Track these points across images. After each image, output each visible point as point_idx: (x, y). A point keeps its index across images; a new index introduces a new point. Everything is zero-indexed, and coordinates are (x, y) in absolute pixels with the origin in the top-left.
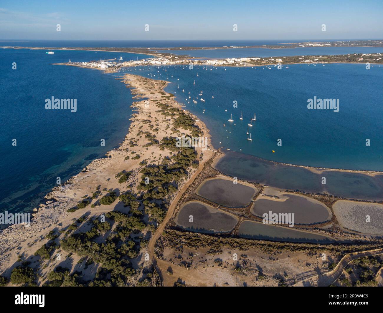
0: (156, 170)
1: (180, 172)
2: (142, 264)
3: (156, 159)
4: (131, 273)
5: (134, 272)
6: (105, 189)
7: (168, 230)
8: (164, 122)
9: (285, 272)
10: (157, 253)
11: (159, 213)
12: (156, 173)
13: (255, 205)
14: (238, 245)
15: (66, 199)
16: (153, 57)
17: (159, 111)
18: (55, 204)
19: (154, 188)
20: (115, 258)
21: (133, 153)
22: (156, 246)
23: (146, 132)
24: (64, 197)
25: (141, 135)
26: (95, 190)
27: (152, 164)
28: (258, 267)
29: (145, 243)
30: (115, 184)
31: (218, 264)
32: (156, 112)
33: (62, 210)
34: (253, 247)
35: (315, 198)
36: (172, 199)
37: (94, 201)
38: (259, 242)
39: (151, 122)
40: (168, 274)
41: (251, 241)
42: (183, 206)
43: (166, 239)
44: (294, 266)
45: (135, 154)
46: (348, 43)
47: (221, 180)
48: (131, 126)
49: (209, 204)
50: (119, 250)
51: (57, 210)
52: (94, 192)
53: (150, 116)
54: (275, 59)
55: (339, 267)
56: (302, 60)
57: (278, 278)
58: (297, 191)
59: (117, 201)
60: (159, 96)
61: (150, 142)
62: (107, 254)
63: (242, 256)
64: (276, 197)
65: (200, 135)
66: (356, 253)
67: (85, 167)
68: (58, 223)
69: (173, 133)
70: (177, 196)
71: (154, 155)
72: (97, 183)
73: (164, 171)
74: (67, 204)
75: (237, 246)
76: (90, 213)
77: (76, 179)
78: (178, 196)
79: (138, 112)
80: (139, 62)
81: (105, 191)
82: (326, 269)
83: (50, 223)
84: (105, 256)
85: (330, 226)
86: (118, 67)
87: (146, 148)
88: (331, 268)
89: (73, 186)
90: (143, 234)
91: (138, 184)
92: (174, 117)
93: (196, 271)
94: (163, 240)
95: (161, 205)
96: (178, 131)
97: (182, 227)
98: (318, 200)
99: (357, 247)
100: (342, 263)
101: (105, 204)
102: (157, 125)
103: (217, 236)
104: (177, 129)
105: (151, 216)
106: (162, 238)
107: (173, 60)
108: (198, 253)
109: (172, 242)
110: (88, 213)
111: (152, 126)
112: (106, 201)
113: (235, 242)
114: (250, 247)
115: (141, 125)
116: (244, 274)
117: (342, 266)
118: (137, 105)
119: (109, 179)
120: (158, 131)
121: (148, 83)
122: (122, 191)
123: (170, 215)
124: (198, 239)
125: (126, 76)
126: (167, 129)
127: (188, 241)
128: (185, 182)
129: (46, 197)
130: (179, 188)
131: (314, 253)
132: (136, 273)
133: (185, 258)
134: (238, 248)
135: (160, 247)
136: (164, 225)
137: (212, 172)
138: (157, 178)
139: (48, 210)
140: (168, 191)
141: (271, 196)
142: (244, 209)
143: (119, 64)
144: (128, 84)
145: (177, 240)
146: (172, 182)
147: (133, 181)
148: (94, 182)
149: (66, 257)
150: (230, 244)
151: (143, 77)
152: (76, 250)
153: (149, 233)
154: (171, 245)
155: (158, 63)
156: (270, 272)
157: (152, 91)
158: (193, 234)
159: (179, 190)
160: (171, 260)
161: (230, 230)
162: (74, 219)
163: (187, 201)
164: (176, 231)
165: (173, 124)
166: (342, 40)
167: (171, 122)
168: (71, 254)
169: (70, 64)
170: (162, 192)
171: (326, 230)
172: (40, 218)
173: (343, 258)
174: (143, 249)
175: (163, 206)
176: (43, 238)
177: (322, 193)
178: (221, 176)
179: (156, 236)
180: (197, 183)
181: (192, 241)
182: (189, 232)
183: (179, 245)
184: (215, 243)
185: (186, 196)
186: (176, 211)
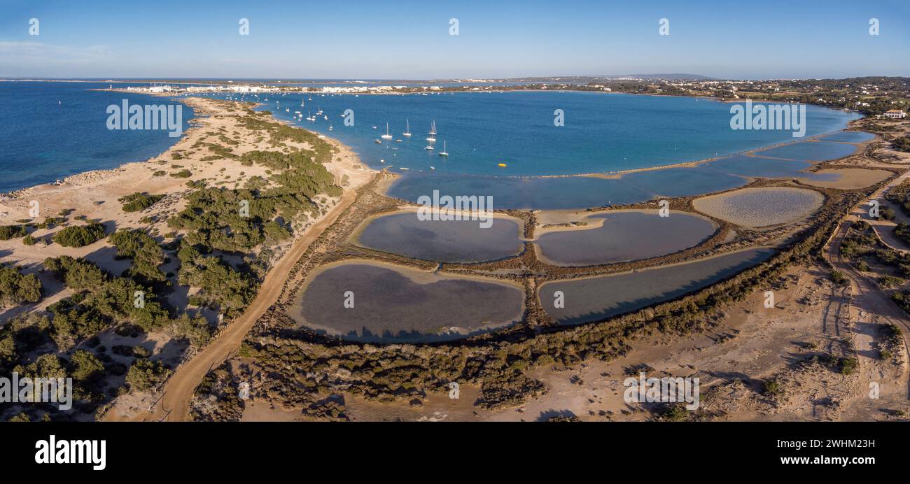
0: (229, 196)
1: (296, 200)
6: (82, 217)
8: (252, 136)
11: (232, 284)
19: (218, 227)
21: (177, 167)
22: (204, 390)
23: (212, 144)
25: (200, 147)
27: (220, 186)
29: (149, 371)
34: (638, 336)
36: (277, 255)
42: (313, 273)
43: (257, 370)
49: (403, 263)
59: (101, 244)
61: (218, 155)
69: (273, 147)
70: (291, 250)
71: (227, 174)
72: (71, 204)
73: (251, 198)
78: (294, 251)
81: (79, 221)
87: (209, 162)
90: (155, 342)
94: (239, 372)
95: (238, 266)
96: (283, 144)
97: (325, 332)
103: (481, 343)
105: (199, 292)
106: (235, 365)
109: (286, 382)
119: (101, 202)
120: (239, 145)
122: (123, 226)
123: (269, 294)
124: (407, 364)
127: (367, 376)
128: (311, 222)
130: (296, 232)
135: (223, 398)
136: (246, 324)
137: (384, 202)
140: (262, 237)
141: (565, 224)
142: (520, 260)
145: (309, 375)
146: (273, 218)
147: (162, 212)
150: (553, 355)
154: (282, 394)
158: (381, 350)
159: (297, 237)
161: (519, 319)
163: (325, 261)
164: (299, 343)
174: (139, 395)
175: (246, 269)
179: (213, 355)
180: (347, 224)
181: (384, 373)
182: (361, 346)
183: (322, 395)
184: (491, 365)
185: (322, 249)
186: (292, 285)
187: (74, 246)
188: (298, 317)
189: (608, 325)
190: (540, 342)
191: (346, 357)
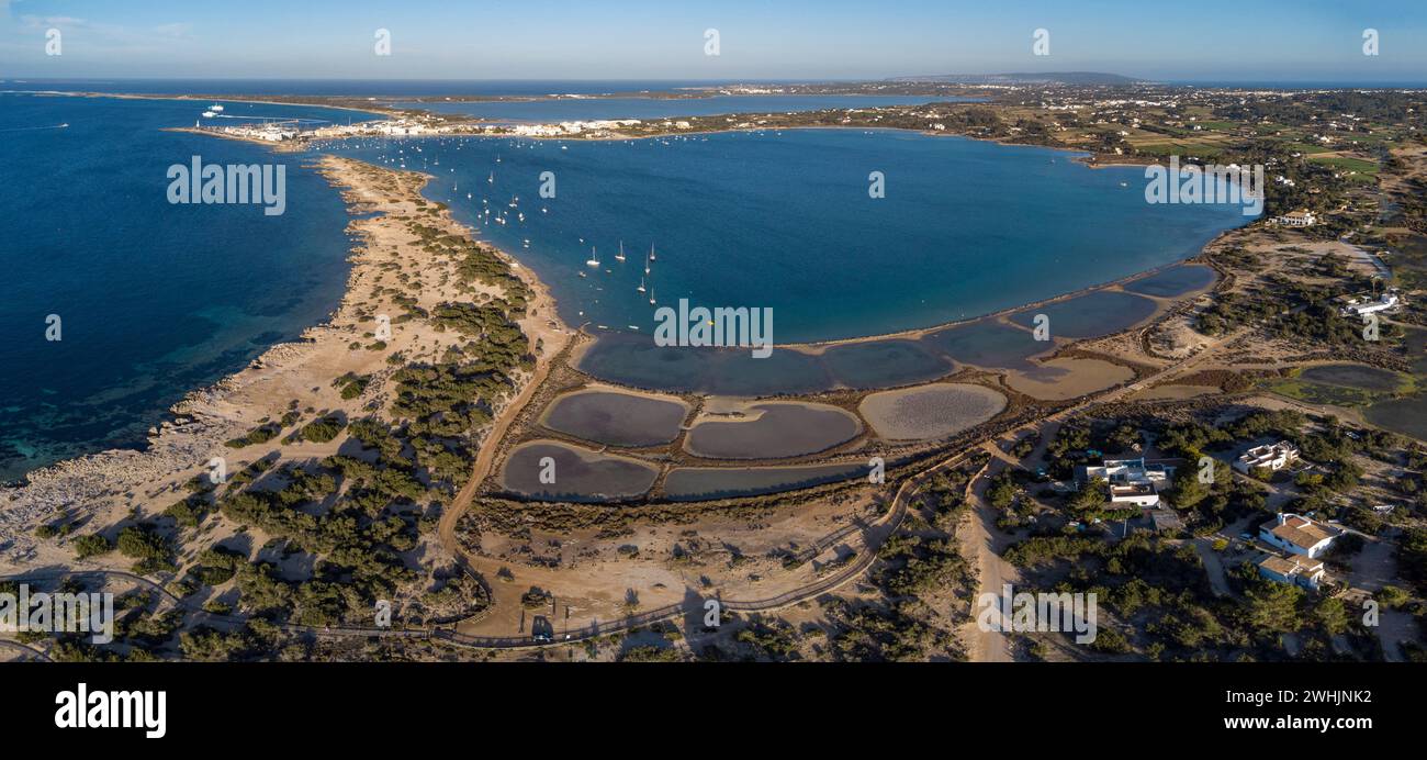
0: (431, 375)
1: (493, 379)
2: (430, 563)
3: (426, 352)
4: (405, 576)
5: (412, 575)
6: (311, 410)
7: (484, 500)
9: (791, 543)
10: (464, 543)
11: (456, 464)
12: (432, 381)
13: (692, 437)
14: (669, 516)
15: (220, 421)
17: (417, 243)
18: (196, 426)
19: (432, 414)
20: (359, 546)
21: (368, 335)
22: (459, 529)
23: (393, 290)
24: (215, 416)
25: (381, 296)
26: (286, 410)
27: (418, 361)
29: (429, 522)
30: (331, 401)
31: (628, 555)
32: (408, 244)
33: (213, 441)
34: (708, 515)
36: (483, 437)
37: (286, 431)
39: (400, 267)
40: (502, 580)
42: (511, 452)
43: (483, 517)
44: (809, 529)
45: (374, 338)
47: (598, 393)
48: (354, 277)
49: (578, 444)
50: (366, 533)
51: (201, 438)
52: (285, 413)
56: (733, 123)
59: (343, 436)
60: (412, 208)
61: (406, 312)
62: (335, 537)
63: (685, 534)
64: (735, 413)
67: (256, 358)
68: (206, 465)
69: (461, 294)
70: (493, 431)
71: (421, 342)
72: (290, 395)
73: (452, 378)
74: (222, 431)
75: (667, 519)
76: (280, 455)
77: (236, 381)
78: (495, 434)
79: (365, 243)
81: (310, 414)
83: (190, 461)
84: (332, 540)
87: (399, 325)
89: (232, 395)
90: (422, 505)
91: (389, 404)
93: (573, 573)
94: (474, 518)
95: (456, 449)
96: (472, 289)
97: (520, 494)
101: (315, 441)
102: (417, 274)
103: (613, 505)
105: (436, 471)
106: (471, 515)
108: (572, 541)
109: (500, 523)
110: (276, 455)
111: (404, 277)
112: (317, 434)
113: (662, 512)
114: (699, 516)
115: (376, 274)
116: (698, 563)
118: (360, 228)
119: (316, 389)
120: (423, 289)
122: (351, 415)
123: (482, 469)
124: (566, 513)
127: (544, 519)
128: (507, 404)
129: (174, 409)
130: (495, 415)
133: (540, 550)
134: (671, 521)
136: (470, 491)
137: (574, 377)
138: (436, 393)
139: (181, 435)
140: (469, 421)
141: (726, 414)
142: (668, 447)
146: (476, 401)
147: (377, 397)
148: (280, 392)
149: (235, 531)
152: (256, 522)
153: (436, 506)
156: (757, 549)
157: (393, 196)
158: (553, 506)
159: (497, 419)
160: (503, 556)
161: (644, 492)
162: (244, 463)
163: (520, 441)
164: (506, 502)
167: (451, 269)
168: (246, 528)
170: (457, 422)
172: (167, 448)
174: (427, 535)
175: (463, 452)
176: (178, 488)
178: (595, 386)
179: (456, 510)
180: (539, 404)
181: (552, 518)
182: (541, 503)
183: (519, 529)
184: (612, 518)
185: (517, 431)
186: (497, 462)
187: (325, 442)
188: (502, 483)
190: (647, 509)
191: (532, 509)
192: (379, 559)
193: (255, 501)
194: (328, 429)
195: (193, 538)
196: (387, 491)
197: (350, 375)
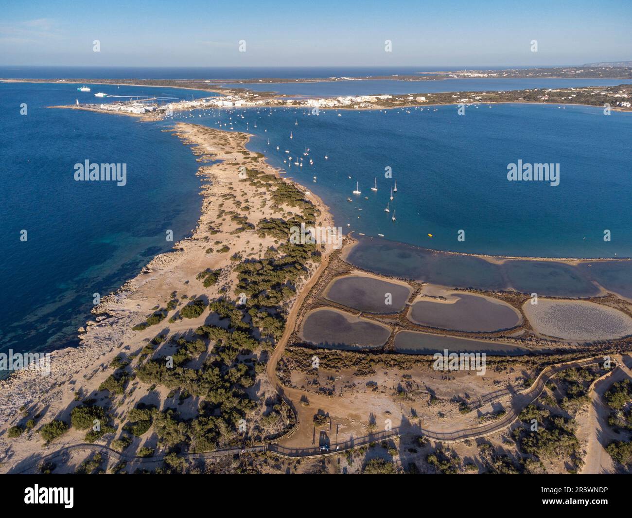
0: (258, 266)
1: (295, 267)
2: (263, 394)
3: (254, 251)
4: (250, 405)
5: (254, 404)
6: (185, 297)
7: (291, 349)
8: (257, 197)
9: (466, 394)
10: (281, 379)
11: (275, 325)
12: (259, 270)
13: (413, 310)
14: (396, 363)
15: (127, 313)
16: (218, 95)
17: (245, 180)
18: (111, 320)
19: (260, 292)
20: (223, 387)
21: (217, 243)
22: (278, 369)
23: (232, 212)
24: (123, 311)
25: (224, 217)
26: (169, 299)
27: (250, 258)
28: (428, 389)
29: (262, 365)
30: (197, 289)
31: (372, 389)
32: (240, 181)
33: (124, 328)
35: (496, 297)
36: (290, 306)
37: (171, 313)
38: (426, 358)
39: (235, 197)
40: (303, 405)
41: (413, 357)
42: (307, 315)
43: (292, 360)
44: (478, 386)
45: (221, 244)
46: (523, 72)
47: (358, 277)
48: (205, 204)
49: (346, 310)
50: (226, 377)
51: (116, 328)
52: (169, 301)
53: (231, 188)
54: (415, 96)
55: (538, 383)
56: (457, 99)
57: (458, 402)
58: (471, 288)
59: (207, 312)
60: (240, 157)
61: (241, 226)
62: (209, 383)
63: (404, 376)
64: (441, 297)
65: (315, 215)
66: (559, 365)
67: (145, 266)
68: (123, 346)
69: (275, 213)
70: (296, 302)
71: (251, 245)
72: (170, 289)
73: (271, 268)
74: (129, 320)
75: (395, 365)
76: (169, 330)
77: (134, 283)
78: (298, 302)
79: (211, 182)
80: (196, 103)
81: (185, 300)
82: (521, 386)
83: (111, 346)
84: (207, 385)
85: (521, 332)
86: (163, 111)
87: (237, 235)
88: (527, 384)
89: (132, 294)
90: (257, 354)
91: (233, 287)
92: (270, 189)
93: (341, 400)
94: (286, 361)
95: (275, 314)
96: (282, 209)
97: (312, 343)
98: (502, 299)
99: (560, 357)
100: (541, 377)
101: (190, 317)
102: (247, 201)
103: (364, 352)
104: (280, 207)
105: (264, 330)
106: (284, 359)
107: (252, 99)
108: (341, 377)
109: (301, 363)
110: (166, 331)
111: (238, 203)
112: (191, 313)
113: (392, 359)
114: (413, 365)
115: (220, 202)
116: (410, 399)
117: (542, 382)
118: (206, 172)
119: (187, 282)
120: (250, 210)
121: (218, 137)
122: (211, 297)
123: (290, 328)
124: (337, 357)
125: (178, 126)
126: (263, 206)
127: (325, 361)
128: (304, 283)
129: (94, 311)
130: (297, 291)
131: (503, 368)
132: (256, 405)
133: (323, 382)
134: (397, 366)
135: (285, 371)
136: (284, 342)
137: (344, 267)
138: (261, 278)
139: (102, 329)
140: (282, 296)
141: (435, 297)
142: (398, 316)
143: (163, 107)
144: (185, 139)
145: (307, 361)
146: (285, 283)
147: (226, 283)
148: (164, 287)
149: (148, 390)
150: (385, 362)
151: (206, 128)
152: (160, 380)
153: (265, 353)
154: (300, 368)
155: (228, 105)
156: (445, 394)
157: (227, 149)
158: (330, 352)
159: (298, 294)
160: (303, 387)
161: (382, 345)
162: (147, 340)
163: (312, 308)
164: (303, 348)
165: (272, 198)
166: (515, 68)
167: (268, 196)
168: (154, 386)
169: (79, 108)
170: (275, 297)
171: (516, 339)
172: (93, 340)
173: (543, 372)
174: (261, 375)
175: (279, 316)
176: (106, 367)
177: (506, 290)
178: (356, 273)
179: (276, 356)
180: (322, 284)
181: (330, 360)
182: (324, 349)
184: (363, 361)
185: (310, 301)
186: (298, 322)
187: (196, 317)
188: (302, 337)
189: (411, 357)
190: (383, 356)
192: (235, 395)
193: (158, 366)
194: (197, 308)
195: (122, 403)
196: (236, 347)
197: (208, 270)
